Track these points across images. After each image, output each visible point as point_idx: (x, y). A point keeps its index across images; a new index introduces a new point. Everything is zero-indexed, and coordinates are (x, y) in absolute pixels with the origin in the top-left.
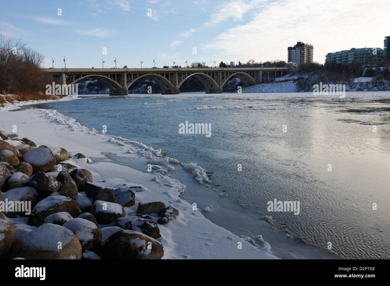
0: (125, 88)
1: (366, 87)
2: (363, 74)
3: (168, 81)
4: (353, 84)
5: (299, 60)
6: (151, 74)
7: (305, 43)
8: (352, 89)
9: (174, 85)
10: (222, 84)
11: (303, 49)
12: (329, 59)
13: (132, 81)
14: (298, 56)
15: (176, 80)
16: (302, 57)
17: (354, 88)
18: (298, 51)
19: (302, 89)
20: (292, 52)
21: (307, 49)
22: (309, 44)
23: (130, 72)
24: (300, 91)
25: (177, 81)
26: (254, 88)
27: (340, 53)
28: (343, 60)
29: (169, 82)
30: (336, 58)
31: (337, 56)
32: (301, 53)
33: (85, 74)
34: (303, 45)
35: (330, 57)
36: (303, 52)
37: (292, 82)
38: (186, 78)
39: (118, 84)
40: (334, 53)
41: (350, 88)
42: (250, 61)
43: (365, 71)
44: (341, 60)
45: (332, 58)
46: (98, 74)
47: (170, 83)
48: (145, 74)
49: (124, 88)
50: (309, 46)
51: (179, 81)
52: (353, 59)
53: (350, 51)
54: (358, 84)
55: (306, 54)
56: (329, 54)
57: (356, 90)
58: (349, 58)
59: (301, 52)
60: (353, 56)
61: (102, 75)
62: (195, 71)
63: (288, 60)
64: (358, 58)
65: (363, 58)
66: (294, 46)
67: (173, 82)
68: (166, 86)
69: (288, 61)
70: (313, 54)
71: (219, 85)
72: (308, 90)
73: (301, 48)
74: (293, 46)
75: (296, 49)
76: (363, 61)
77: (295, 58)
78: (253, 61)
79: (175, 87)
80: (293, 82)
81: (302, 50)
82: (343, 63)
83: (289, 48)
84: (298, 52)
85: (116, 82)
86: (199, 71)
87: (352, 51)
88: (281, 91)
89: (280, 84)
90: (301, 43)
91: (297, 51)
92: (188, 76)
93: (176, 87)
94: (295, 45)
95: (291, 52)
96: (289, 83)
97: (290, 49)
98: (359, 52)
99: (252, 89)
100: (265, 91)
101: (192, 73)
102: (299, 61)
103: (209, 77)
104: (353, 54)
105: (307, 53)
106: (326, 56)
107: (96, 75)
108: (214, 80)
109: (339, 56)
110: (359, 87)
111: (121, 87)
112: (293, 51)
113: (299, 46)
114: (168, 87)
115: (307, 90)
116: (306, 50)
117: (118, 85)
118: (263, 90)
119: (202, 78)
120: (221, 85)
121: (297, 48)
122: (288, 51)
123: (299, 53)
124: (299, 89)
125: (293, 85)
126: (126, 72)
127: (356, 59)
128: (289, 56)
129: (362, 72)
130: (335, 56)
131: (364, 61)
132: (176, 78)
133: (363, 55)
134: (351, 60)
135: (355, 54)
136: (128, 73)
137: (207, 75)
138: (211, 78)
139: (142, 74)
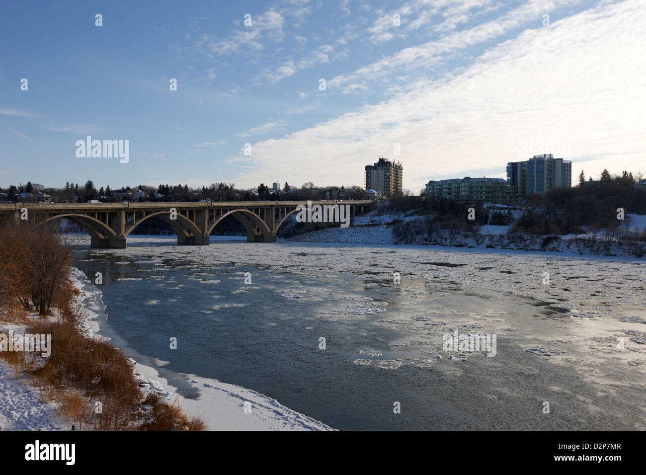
0: (122, 235)
1: (499, 243)
2: (489, 221)
3: (192, 223)
4: (480, 237)
5: (383, 187)
6: (165, 212)
7: (391, 160)
8: (478, 244)
9: (202, 230)
10: (276, 227)
11: (388, 170)
12: (431, 189)
13: (133, 224)
14: (382, 179)
15: (204, 221)
16: (386, 181)
17: (481, 243)
18: (381, 172)
19: (401, 240)
20: (373, 174)
21: (394, 170)
22: (396, 162)
23: (131, 209)
24: (400, 243)
25: (206, 222)
26: (324, 234)
27: (448, 183)
28: (453, 194)
29: (194, 224)
30: (442, 190)
31: (444, 187)
32: (386, 177)
33: (54, 212)
34: (388, 165)
35: (434, 187)
36: (388, 174)
37: (385, 226)
38: (221, 218)
39: (109, 229)
40: (438, 182)
41: (475, 242)
42: (307, 184)
43: (490, 216)
44: (450, 194)
45: (436, 189)
46: (77, 213)
47: (195, 226)
48: (155, 212)
49: (120, 235)
50: (396, 166)
51: (210, 224)
52: (467, 193)
53: (462, 181)
54: (487, 237)
55: (392, 178)
56: (431, 182)
57: (484, 246)
58: (463, 191)
59: (385, 175)
60: (467, 189)
61: (83, 214)
62: (235, 207)
63: (365, 186)
64: (475, 193)
65: (481, 192)
66: (375, 164)
67: (201, 225)
68: (186, 230)
69: (366, 188)
70: (402, 178)
71: (271, 228)
72: (411, 242)
73: (386, 168)
74: (373, 165)
75: (377, 169)
76: (481, 197)
77: (377, 183)
78: (312, 185)
79: (203, 233)
80: (387, 228)
81: (386, 171)
82: (453, 198)
83: (366, 166)
84: (380, 174)
85: (106, 226)
86: (242, 206)
87: (466, 181)
88: (369, 242)
89: (366, 229)
90: (385, 161)
91: (379, 172)
92: (223, 215)
93: (205, 234)
94: (377, 162)
95: (370, 173)
96: (380, 228)
97: (368, 168)
98: (476, 184)
99: (322, 235)
100: (345, 241)
101: (230, 210)
102: (384, 189)
103: (256, 215)
104: (467, 186)
105: (394, 176)
106: (426, 185)
107: (73, 215)
108: (264, 220)
109: (447, 186)
110: (490, 243)
111: (115, 233)
112: (374, 172)
113: (382, 165)
114: (189, 232)
115: (409, 241)
116: (392, 171)
117: (109, 232)
118: (341, 239)
119: (244, 217)
120: (274, 230)
121: (379, 168)
122: (365, 171)
123: (383, 175)
124: (396, 240)
125: (388, 233)
126: (125, 208)
127: (473, 194)
128: (367, 179)
129: (487, 217)
130: (441, 186)
131: (484, 197)
132: (205, 218)
133: (481, 188)
134: (465, 194)
135: (470, 185)
136: (128, 211)
137: (253, 213)
138: (259, 217)
139: (151, 213)
